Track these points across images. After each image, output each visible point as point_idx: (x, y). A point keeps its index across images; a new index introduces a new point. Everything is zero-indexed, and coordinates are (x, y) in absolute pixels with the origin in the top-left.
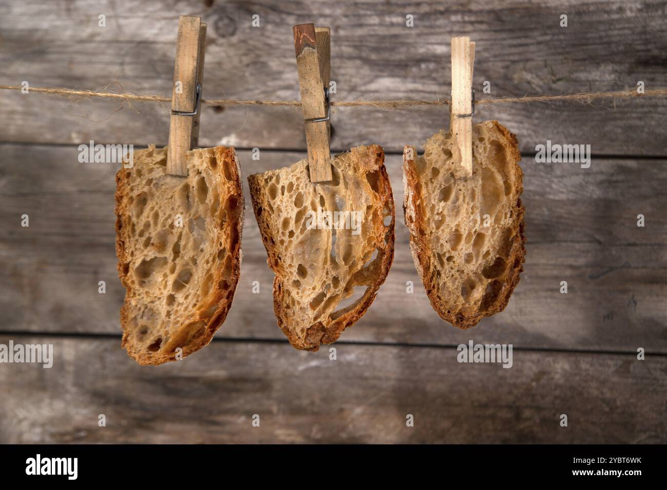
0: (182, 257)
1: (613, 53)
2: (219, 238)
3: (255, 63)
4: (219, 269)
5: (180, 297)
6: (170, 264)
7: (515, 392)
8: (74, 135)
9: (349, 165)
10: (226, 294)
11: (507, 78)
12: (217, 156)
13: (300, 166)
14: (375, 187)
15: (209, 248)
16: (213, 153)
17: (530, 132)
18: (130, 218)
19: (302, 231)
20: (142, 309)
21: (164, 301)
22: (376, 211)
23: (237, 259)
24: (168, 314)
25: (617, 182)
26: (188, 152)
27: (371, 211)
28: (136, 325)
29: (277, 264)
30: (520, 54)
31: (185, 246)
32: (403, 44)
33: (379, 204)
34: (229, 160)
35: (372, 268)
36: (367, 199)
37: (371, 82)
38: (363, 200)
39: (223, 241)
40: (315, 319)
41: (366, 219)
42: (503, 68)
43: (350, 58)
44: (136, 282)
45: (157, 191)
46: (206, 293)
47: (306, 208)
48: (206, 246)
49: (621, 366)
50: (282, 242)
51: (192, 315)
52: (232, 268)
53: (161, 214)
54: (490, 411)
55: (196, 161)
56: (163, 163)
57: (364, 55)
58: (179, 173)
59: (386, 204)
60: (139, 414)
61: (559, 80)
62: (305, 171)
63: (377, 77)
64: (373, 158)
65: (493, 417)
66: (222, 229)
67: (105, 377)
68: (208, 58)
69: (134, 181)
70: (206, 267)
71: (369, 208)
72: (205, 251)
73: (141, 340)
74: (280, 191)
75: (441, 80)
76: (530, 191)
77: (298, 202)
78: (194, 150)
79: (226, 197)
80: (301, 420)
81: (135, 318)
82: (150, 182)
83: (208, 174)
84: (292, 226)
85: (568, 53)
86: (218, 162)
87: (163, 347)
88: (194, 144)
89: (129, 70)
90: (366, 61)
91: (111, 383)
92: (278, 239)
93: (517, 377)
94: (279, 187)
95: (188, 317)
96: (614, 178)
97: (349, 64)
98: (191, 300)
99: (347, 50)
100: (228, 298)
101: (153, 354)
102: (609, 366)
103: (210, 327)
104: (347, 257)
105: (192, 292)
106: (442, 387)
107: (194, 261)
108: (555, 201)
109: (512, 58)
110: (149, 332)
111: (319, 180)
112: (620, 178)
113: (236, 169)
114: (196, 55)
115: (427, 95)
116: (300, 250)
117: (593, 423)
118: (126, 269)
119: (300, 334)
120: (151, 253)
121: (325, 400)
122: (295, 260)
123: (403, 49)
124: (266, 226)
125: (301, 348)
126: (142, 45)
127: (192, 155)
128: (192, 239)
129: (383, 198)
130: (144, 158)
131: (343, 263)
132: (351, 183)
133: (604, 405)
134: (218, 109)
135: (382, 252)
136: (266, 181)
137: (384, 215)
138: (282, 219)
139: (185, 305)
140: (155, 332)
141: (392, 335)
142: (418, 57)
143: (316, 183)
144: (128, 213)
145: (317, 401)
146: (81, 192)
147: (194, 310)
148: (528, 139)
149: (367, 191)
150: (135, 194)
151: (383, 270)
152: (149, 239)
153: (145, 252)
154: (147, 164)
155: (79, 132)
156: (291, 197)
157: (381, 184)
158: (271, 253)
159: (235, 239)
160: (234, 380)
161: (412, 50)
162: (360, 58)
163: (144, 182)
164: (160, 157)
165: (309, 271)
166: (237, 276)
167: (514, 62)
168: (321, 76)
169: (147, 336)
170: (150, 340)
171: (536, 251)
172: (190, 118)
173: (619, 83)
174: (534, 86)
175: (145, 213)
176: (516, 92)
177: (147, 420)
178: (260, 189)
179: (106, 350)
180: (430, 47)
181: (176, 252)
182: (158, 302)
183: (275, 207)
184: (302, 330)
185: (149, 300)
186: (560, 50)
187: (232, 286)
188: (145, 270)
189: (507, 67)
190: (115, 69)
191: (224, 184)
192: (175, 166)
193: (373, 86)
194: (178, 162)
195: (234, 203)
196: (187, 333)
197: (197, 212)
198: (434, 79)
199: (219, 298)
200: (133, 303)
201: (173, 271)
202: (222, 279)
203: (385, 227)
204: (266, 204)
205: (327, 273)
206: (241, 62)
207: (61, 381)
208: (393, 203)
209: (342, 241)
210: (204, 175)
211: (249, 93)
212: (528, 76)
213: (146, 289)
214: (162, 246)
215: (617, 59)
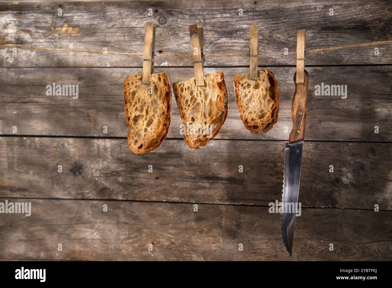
0: (149, 115)
1: (312, 26)
2: (162, 107)
3: (174, 34)
4: (163, 119)
5: (149, 129)
6: (145, 117)
7: (275, 156)
8: (107, 64)
9: (211, 80)
10: (166, 128)
11: (270, 36)
12: (161, 77)
13: (192, 80)
14: (220, 88)
15: (159, 111)
16: (159, 75)
17: (280, 57)
18: (129, 100)
19: (193, 105)
20: (135, 134)
21: (143, 131)
22: (221, 97)
23: (170, 115)
24: (145, 135)
25: (314, 75)
26: (150, 75)
27: (219, 97)
28: (133, 139)
29: (183, 117)
30: (276, 27)
31: (150, 110)
32: (230, 25)
33: (222, 95)
34: (165, 78)
35: (219, 118)
36: (217, 93)
37: (218, 40)
38: (216, 93)
39: (164, 109)
40: (198, 137)
41: (217, 100)
42: (269, 33)
43: (210, 31)
44: (133, 124)
45: (139, 90)
46: (158, 128)
47: (194, 96)
48: (158, 110)
49: (315, 146)
50: (185, 109)
51: (154, 136)
52: (168, 118)
53: (141, 99)
54: (265, 164)
55: (153, 79)
56: (141, 79)
57: (215, 29)
58: (147, 83)
59: (225, 94)
60: (134, 166)
61: (291, 36)
62: (194, 82)
63: (220, 38)
64: (219, 77)
65: (266, 166)
66: (163, 104)
67: (121, 153)
68: (157, 33)
69: (130, 86)
70: (158, 118)
71: (218, 96)
72: (158, 112)
73: (135, 144)
74: (184, 90)
75: (245, 38)
76: (280, 80)
77: (191, 93)
78: (152, 74)
79: (165, 92)
80: (194, 168)
81: (133, 137)
82: (136, 87)
83: (158, 84)
84: (189, 103)
85: (294, 26)
86: (161, 79)
87: (143, 147)
88: (152, 72)
89: (127, 38)
90: (216, 32)
91: (124, 155)
92: (184, 107)
93: (276, 151)
94: (184, 88)
95: (152, 137)
96: (312, 74)
97: (210, 33)
98: (153, 131)
99: (209, 28)
100: (166, 130)
101: (140, 150)
102: (310, 146)
103: (160, 140)
104: (210, 114)
105: (153, 127)
106: (247, 155)
107: (154, 116)
108: (289, 84)
109: (272, 29)
110: (138, 142)
111: (199, 85)
112: (315, 74)
113: (168, 81)
114: (152, 38)
115: (240, 44)
116: (192, 111)
117: (304, 168)
118: (129, 119)
119: (192, 143)
120: (138, 113)
121: (202, 160)
122: (190, 115)
123: (230, 27)
124: (179, 103)
125: (193, 148)
126: (131, 29)
127: (152, 76)
128: (152, 108)
129: (224, 92)
130: (134, 77)
131: (208, 117)
132: (211, 86)
133: (308, 161)
134: (161, 52)
135: (223, 113)
136: (179, 86)
137: (223, 98)
138: (185, 100)
139: (151, 132)
140: (140, 142)
141: (228, 136)
142: (236, 29)
143: (198, 86)
144: (129, 98)
145: (200, 161)
146: (111, 85)
147: (154, 134)
148: (279, 60)
149: (217, 90)
150: (131, 91)
151: (223, 120)
152: (137, 108)
153: (136, 113)
154: (135, 80)
155: (109, 63)
156: (189, 92)
157: (223, 87)
158: (181, 113)
159: (169, 108)
160: (169, 153)
161: (234, 27)
162: (214, 31)
163: (134, 87)
164: (139, 77)
165: (196, 120)
166: (170, 121)
167: (273, 30)
168: (200, 45)
169: (138, 143)
170: (138, 145)
171: (282, 103)
172: (151, 62)
173: (314, 37)
174: (281, 39)
175: (135, 99)
176: (274, 42)
177: (138, 168)
178: (177, 89)
179: (121, 143)
180: (241, 25)
181: (147, 112)
182: (141, 131)
183: (183, 96)
184: (193, 141)
185: (138, 130)
186: (291, 25)
187: (168, 125)
188: (136, 119)
189: (271, 32)
190: (122, 38)
191: (164, 87)
192: (146, 80)
193: (219, 41)
194: (147, 79)
195: (168, 94)
196: (152, 142)
197: (154, 98)
198: (242, 38)
199: (163, 129)
200: (132, 131)
201: (146, 120)
202: (164, 122)
203: (224, 103)
204: (179, 94)
205: (202, 120)
206: (169, 34)
207: (106, 154)
208: (227, 94)
209: (208, 108)
210: (156, 84)
211: (172, 45)
212: (279, 36)
213: (136, 126)
214: (142, 110)
215: (314, 28)
